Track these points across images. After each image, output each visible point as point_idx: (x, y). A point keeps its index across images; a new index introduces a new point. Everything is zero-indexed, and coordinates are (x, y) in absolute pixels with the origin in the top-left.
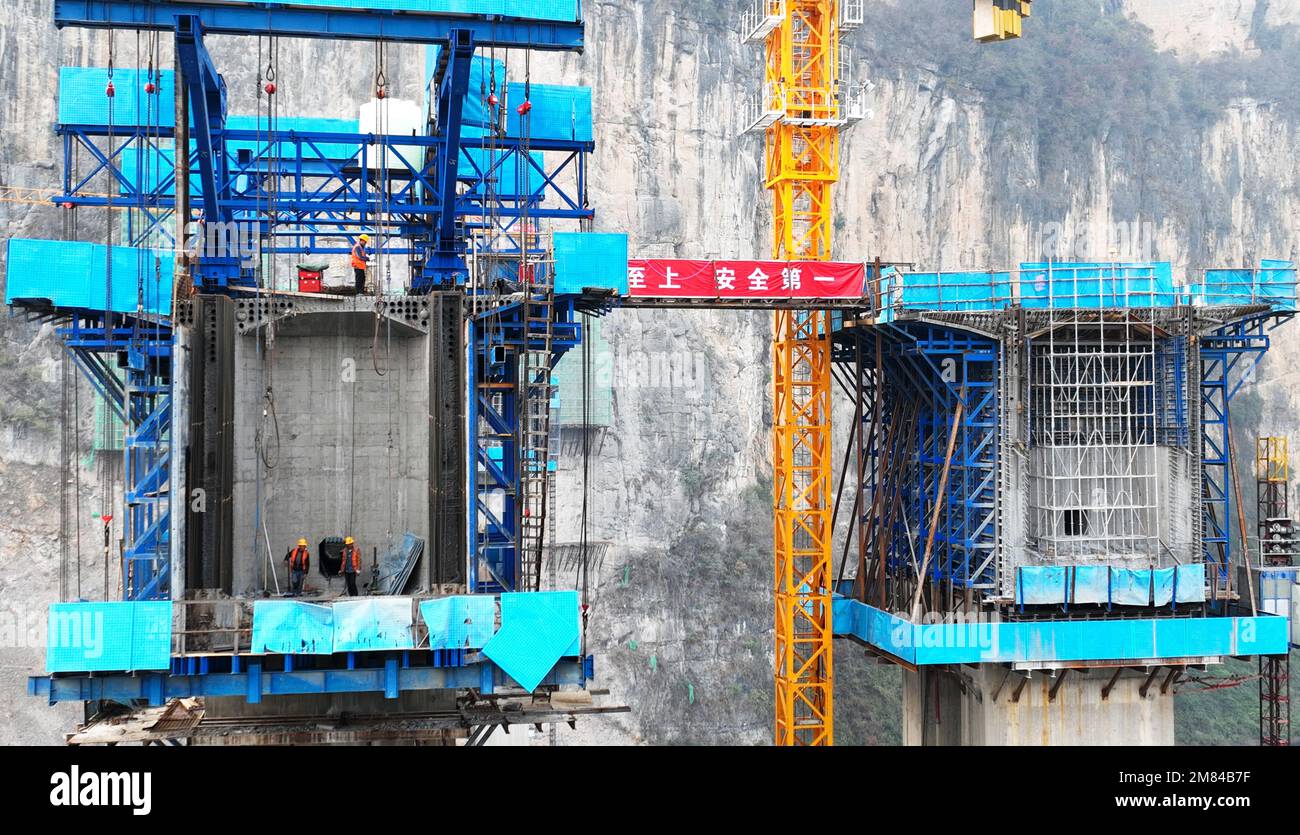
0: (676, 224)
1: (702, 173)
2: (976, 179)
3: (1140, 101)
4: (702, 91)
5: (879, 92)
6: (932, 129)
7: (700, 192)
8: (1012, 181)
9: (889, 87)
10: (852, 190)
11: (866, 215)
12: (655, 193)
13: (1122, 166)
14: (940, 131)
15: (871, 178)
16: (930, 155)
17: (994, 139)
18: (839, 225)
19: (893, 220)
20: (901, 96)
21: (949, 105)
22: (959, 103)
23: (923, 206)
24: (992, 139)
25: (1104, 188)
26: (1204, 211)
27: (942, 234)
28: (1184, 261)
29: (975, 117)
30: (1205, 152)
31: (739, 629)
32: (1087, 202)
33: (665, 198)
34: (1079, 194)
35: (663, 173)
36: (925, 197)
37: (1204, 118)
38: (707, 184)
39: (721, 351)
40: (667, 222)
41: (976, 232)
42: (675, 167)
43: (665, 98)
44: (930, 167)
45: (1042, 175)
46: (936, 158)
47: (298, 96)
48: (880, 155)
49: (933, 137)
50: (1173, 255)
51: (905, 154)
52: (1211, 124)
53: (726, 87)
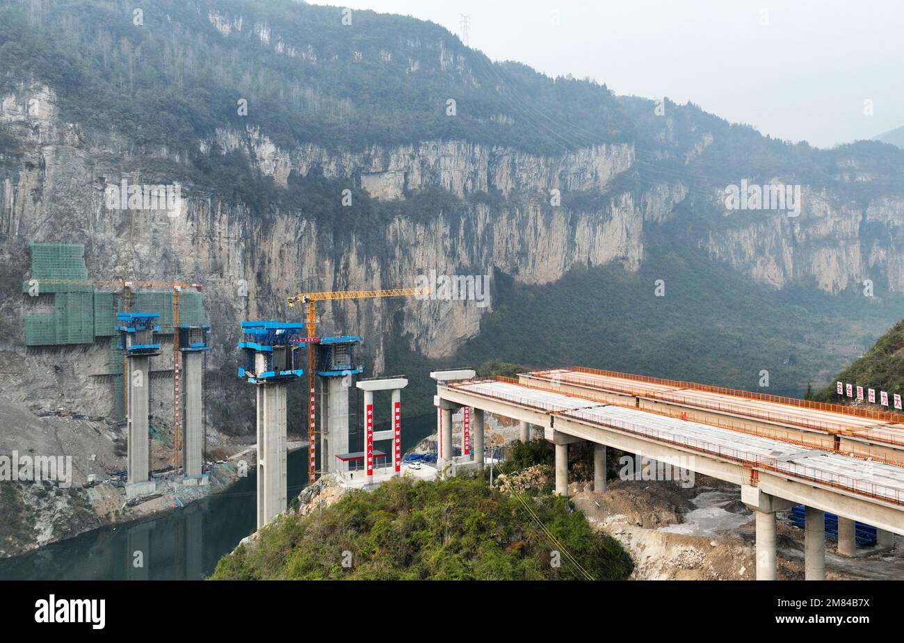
0: (221, 267)
1: (229, 250)
2: (314, 245)
3: (366, 219)
4: (229, 225)
5: (283, 218)
6: (299, 229)
7: (228, 257)
8: (325, 246)
9: (286, 216)
10: (274, 250)
11: (278, 258)
12: (215, 258)
13: (360, 240)
14: (302, 230)
15: (279, 246)
16: (299, 237)
17: (319, 233)
18: (269, 261)
19: (286, 258)
20: (290, 219)
21: (305, 222)
22: (308, 221)
23: (296, 253)
24: (319, 232)
25: (354, 247)
26: (387, 252)
27: (303, 263)
28: (379, 270)
29: (313, 226)
30: (387, 232)
31: (242, 392)
32: (349, 251)
33: (217, 259)
34: (346, 249)
35: (217, 251)
36: (297, 250)
37: (387, 221)
38: (230, 254)
39: (235, 306)
40: (218, 267)
41: (313, 262)
42: (221, 249)
43: (217, 228)
44: (299, 241)
45: (335, 243)
46: (301, 238)
47: (95, 228)
48: (283, 238)
49: (300, 231)
50: (376, 268)
51: (290, 237)
52: (389, 223)
53: (236, 223)
